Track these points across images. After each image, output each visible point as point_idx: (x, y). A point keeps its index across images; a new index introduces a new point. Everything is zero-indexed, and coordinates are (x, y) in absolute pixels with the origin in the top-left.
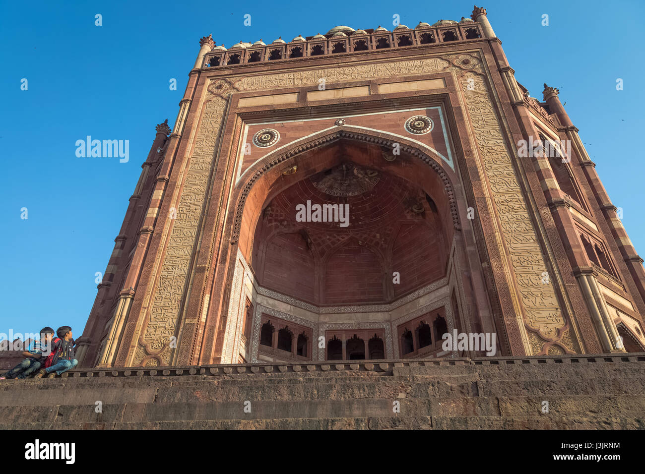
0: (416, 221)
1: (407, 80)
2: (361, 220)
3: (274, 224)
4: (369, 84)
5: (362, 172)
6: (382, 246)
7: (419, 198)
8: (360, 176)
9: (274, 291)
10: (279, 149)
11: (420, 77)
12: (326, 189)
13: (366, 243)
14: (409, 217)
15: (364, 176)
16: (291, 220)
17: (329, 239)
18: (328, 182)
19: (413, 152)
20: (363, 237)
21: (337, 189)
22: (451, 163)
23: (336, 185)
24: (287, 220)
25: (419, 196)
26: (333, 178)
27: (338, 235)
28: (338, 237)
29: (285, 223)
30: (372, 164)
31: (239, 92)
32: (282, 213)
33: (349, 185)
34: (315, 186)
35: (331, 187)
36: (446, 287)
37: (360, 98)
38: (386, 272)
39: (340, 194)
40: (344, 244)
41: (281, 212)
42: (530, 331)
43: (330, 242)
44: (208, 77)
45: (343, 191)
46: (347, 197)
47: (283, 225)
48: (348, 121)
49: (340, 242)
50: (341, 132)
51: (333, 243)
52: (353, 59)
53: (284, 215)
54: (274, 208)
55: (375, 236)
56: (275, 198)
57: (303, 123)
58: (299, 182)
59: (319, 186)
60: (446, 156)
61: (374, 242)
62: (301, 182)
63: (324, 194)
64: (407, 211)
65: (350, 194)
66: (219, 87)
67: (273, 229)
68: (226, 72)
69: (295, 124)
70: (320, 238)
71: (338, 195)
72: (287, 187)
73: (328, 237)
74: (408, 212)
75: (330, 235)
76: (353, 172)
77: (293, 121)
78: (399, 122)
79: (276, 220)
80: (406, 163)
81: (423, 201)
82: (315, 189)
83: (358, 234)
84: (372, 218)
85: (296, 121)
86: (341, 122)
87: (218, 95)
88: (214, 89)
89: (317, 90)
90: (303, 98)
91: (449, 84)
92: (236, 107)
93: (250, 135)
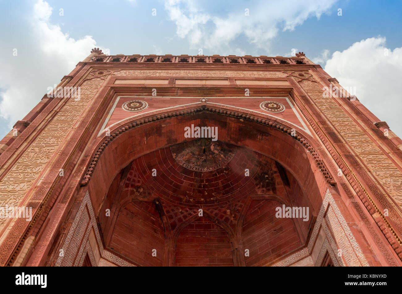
0: (267, 196)
2: (213, 196)
3: (130, 189)
4: (227, 79)
5: (218, 148)
6: (232, 221)
7: (272, 172)
8: (216, 152)
9: (121, 257)
10: (147, 112)
11: (268, 78)
12: (184, 162)
13: (217, 219)
14: (259, 193)
15: (220, 152)
16: (147, 188)
17: (182, 213)
18: (186, 156)
19: (270, 123)
20: (214, 213)
21: (193, 163)
22: (307, 131)
23: (193, 160)
24: (143, 188)
25: (272, 170)
26: (191, 152)
27: (190, 209)
28: (190, 211)
29: (142, 190)
30: (229, 139)
32: (139, 179)
33: (205, 161)
34: (174, 157)
35: (188, 161)
36: (308, 258)
37: (221, 85)
38: (236, 247)
39: (196, 169)
40: (195, 218)
41: (139, 177)
43: (182, 215)
44: (92, 67)
45: (199, 166)
46: (201, 173)
47: (139, 192)
48: (210, 101)
49: (192, 216)
50: (204, 107)
51: (185, 217)
52: (212, 66)
53: (141, 182)
54: (132, 171)
55: (225, 212)
56: (135, 160)
57: (169, 99)
58: (161, 149)
59: (177, 158)
60: (301, 126)
61: (224, 218)
62: (162, 150)
63: (182, 167)
64: (258, 186)
65: (205, 169)
66: (101, 73)
67: (129, 194)
68: (107, 66)
69: (163, 99)
70: (173, 210)
71: (194, 169)
72: (148, 152)
73: (180, 210)
74: (259, 188)
75: (182, 208)
76: (210, 147)
77: (161, 97)
78: (255, 104)
79: (133, 186)
80: (262, 136)
81: (275, 175)
82: (173, 161)
83: (208, 210)
84: (223, 194)
85: (163, 97)
86: (204, 100)
87: (97, 77)
88: (95, 74)
89: (183, 79)
90: (171, 82)
91: (292, 83)
92: (111, 83)
93: (120, 103)
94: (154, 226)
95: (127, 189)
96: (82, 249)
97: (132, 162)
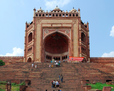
1: (67, 24)
9: (47, 52)
10: (49, 34)
22: (70, 38)
31: (42, 23)
39: (56, 39)
44: (36, 19)
48: (58, 30)
50: (57, 32)
52: (59, 18)
66: (39, 21)
68: (39, 18)
78: (65, 31)
87: (39, 23)
88: (38, 21)
89: (53, 24)
90: (52, 25)
91: (72, 25)
92: (42, 26)
93: (44, 31)
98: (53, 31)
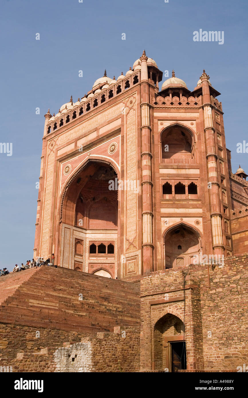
1: (109, 123)
4: (96, 130)
9: (94, 230)
10: (71, 174)
11: (113, 119)
22: (119, 169)
31: (58, 147)
37: (93, 140)
42: (127, 240)
44: (48, 140)
48: (91, 153)
50: (89, 159)
52: (93, 114)
57: (78, 158)
58: (88, 181)
59: (99, 179)
60: (119, 164)
66: (52, 145)
68: (53, 136)
72: (84, 186)
77: (75, 158)
78: (107, 149)
79: (89, 198)
85: (76, 157)
86: (89, 154)
87: (52, 150)
88: (50, 147)
89: (79, 138)
90: (76, 145)
91: (123, 121)
92: (56, 157)
93: (63, 170)
94: (109, 208)
95: (88, 201)
96: (71, 239)
97: (80, 193)
98: (80, 160)
